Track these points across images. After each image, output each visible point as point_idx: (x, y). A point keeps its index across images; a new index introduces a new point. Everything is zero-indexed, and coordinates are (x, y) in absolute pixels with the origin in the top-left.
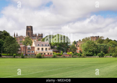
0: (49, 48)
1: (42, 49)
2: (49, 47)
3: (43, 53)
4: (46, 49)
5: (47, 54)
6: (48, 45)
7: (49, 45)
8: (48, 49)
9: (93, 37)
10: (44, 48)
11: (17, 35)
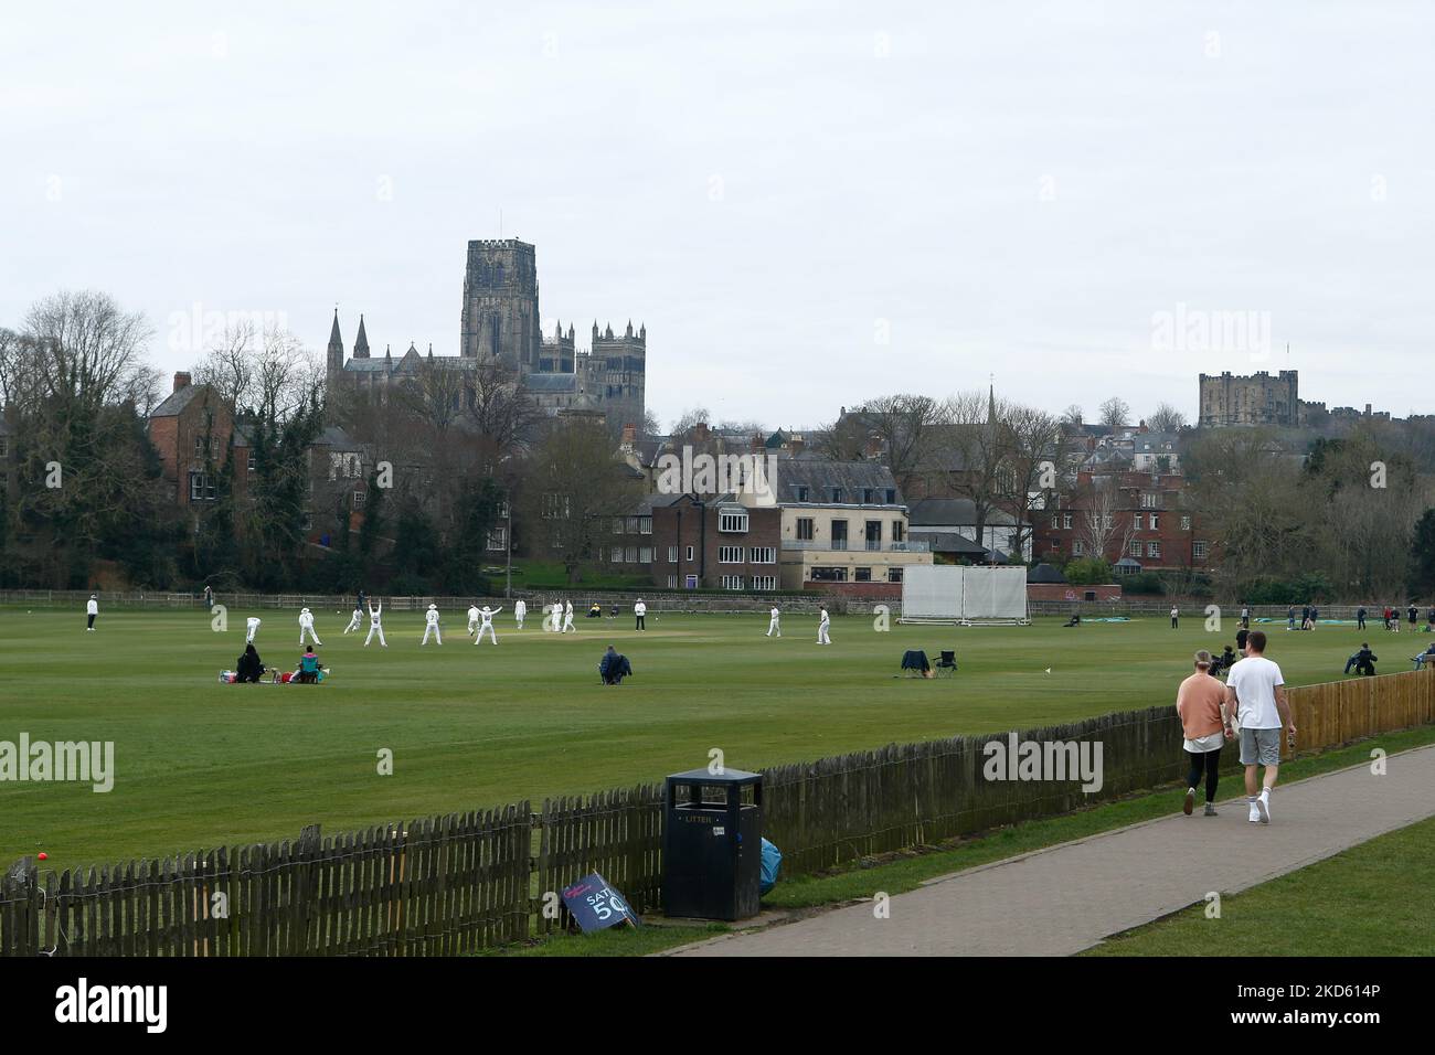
0: (897, 526)
1: (839, 529)
2: (898, 516)
3: (851, 570)
4: (873, 530)
5: (886, 580)
6: (891, 498)
7: (898, 493)
8: (887, 532)
9: (1227, 377)
10: (857, 520)
11: (362, 347)
